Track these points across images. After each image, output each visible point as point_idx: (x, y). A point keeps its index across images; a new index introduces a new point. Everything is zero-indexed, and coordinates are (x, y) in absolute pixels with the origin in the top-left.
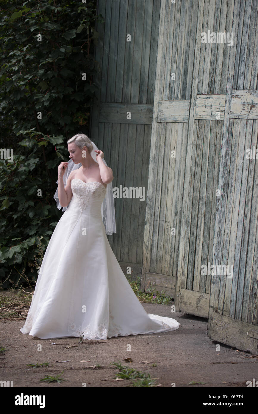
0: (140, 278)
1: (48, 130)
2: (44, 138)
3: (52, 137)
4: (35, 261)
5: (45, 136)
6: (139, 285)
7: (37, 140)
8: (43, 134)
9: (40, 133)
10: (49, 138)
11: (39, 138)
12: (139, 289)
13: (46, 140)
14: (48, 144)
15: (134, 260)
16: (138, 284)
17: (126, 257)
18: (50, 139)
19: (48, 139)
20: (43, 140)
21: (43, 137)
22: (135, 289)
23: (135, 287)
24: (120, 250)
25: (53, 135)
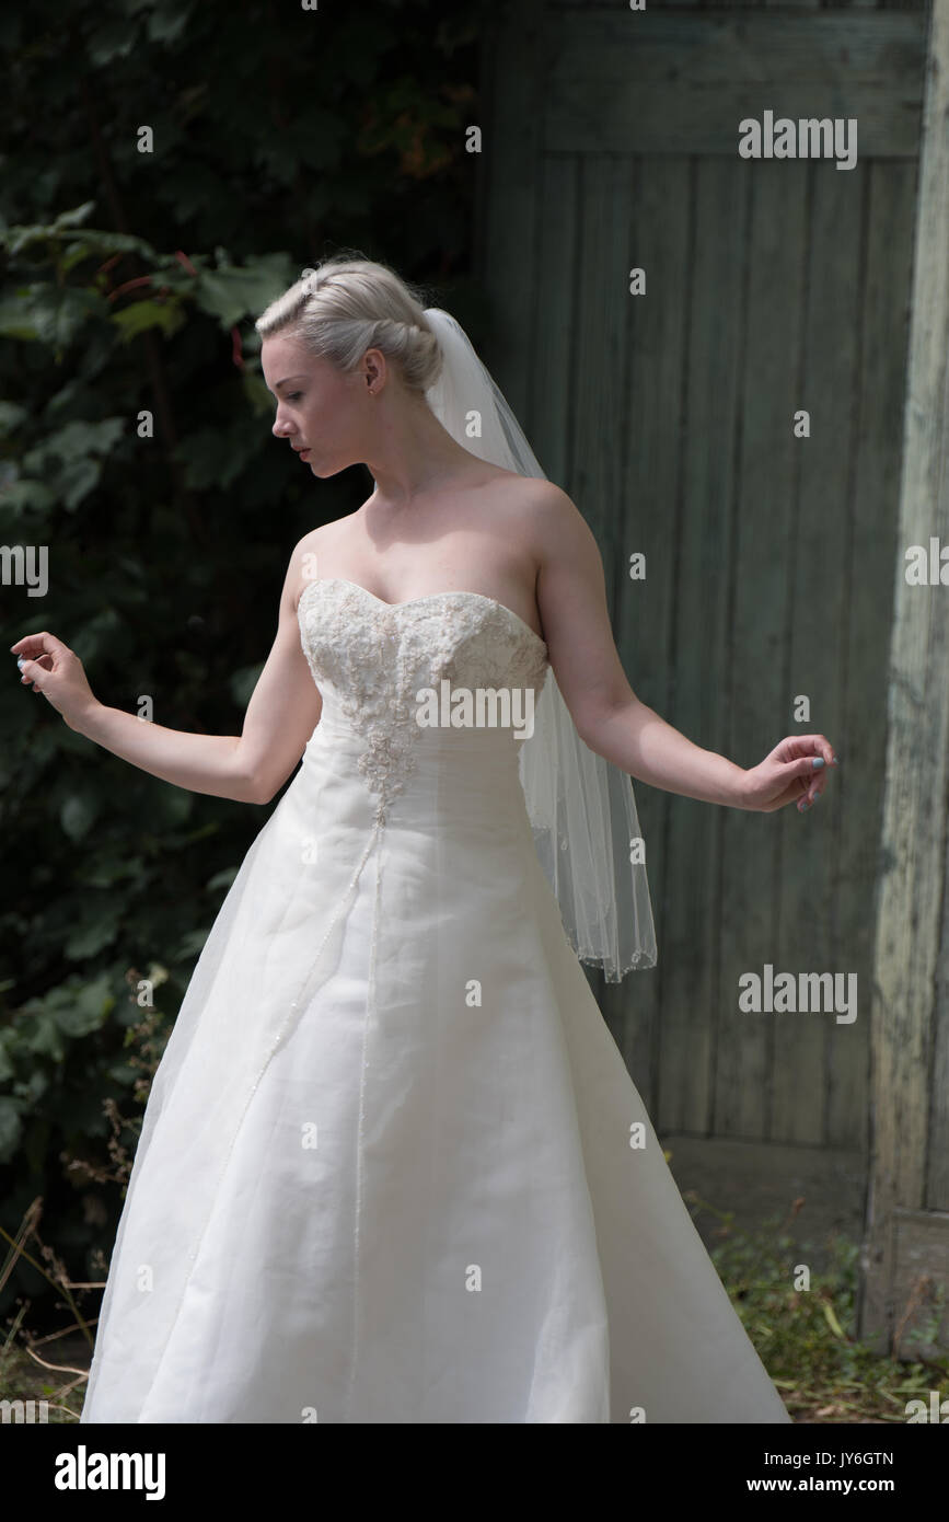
0: (854, 1251)
1: (183, 214)
2: (159, 281)
3: (212, 265)
4: (113, 1145)
5: (165, 260)
6: (851, 1303)
7: (106, 294)
8: (147, 252)
9: (127, 243)
10: (186, 277)
11: (126, 279)
12: (852, 1329)
13: (171, 292)
14: (181, 319)
15: (807, 1125)
16: (845, 1298)
17: (749, 1104)
18: (198, 287)
19: (184, 287)
20: (147, 293)
21: (148, 268)
22: (823, 1331)
23: (822, 1315)
24: (706, 1052)
25: (220, 253)
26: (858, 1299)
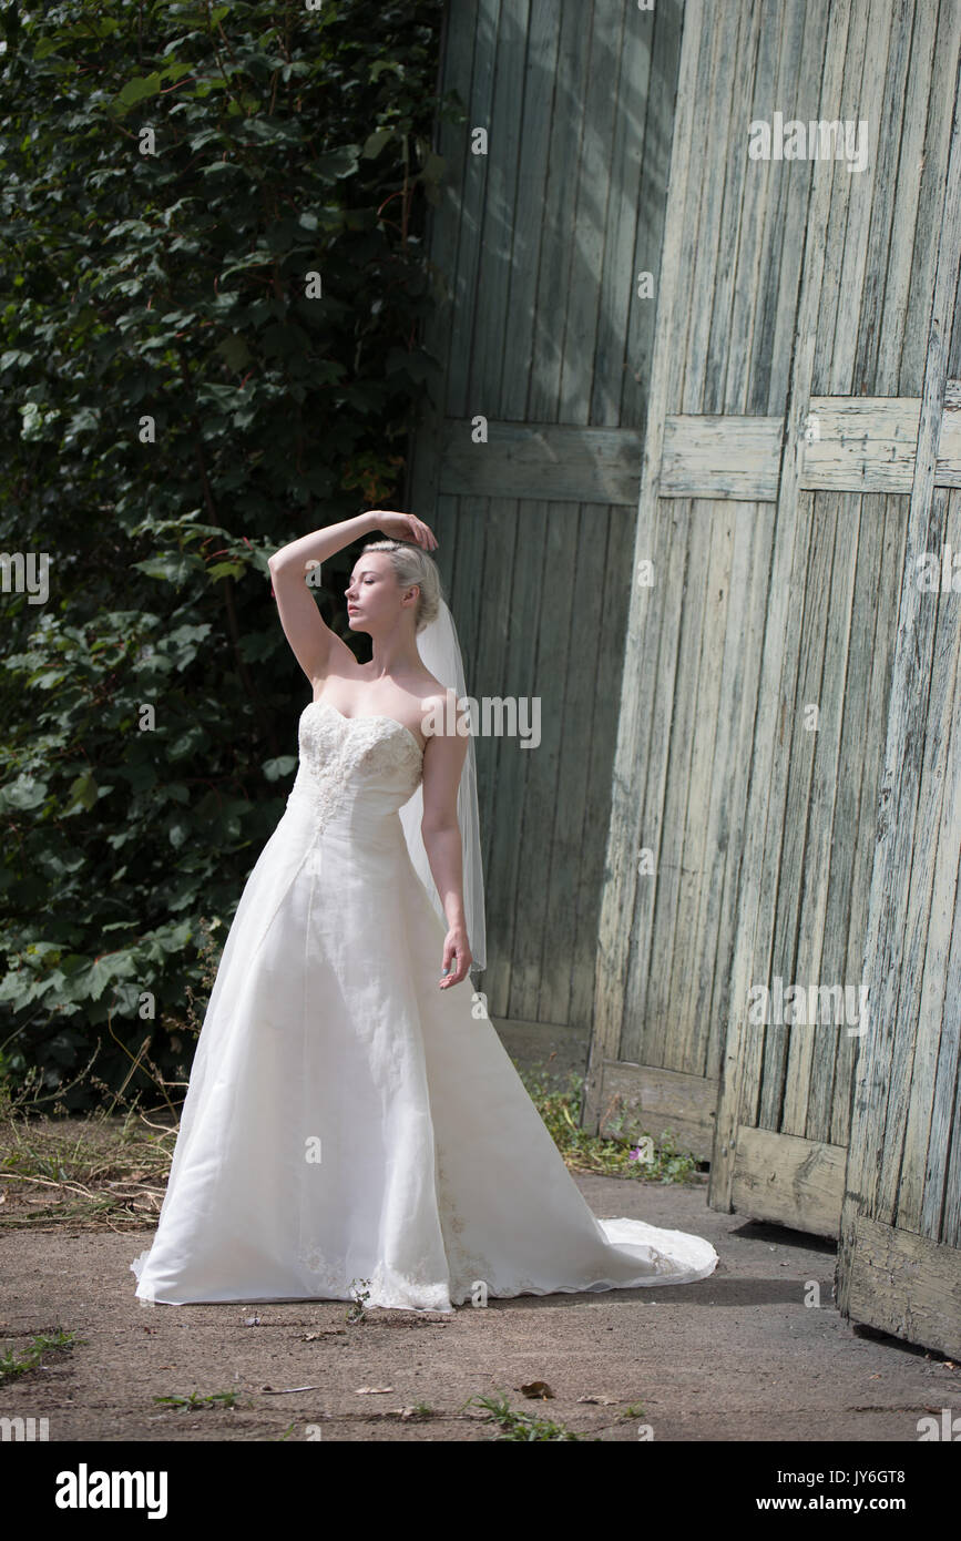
0: (581, 1081)
1: (247, 518)
2: (233, 552)
3: (262, 544)
4: (189, 1010)
5: (237, 541)
6: (578, 1108)
7: (204, 558)
8: (227, 537)
9: (217, 531)
10: (248, 550)
11: (216, 549)
12: (578, 1122)
13: (239, 558)
14: (245, 572)
15: (559, 1015)
16: (575, 1105)
17: (529, 1000)
18: (253, 555)
19: (246, 556)
20: (226, 558)
21: (225, 544)
22: (562, 1123)
23: (563, 1114)
24: (508, 972)
25: (266, 538)
26: (581, 1106)
